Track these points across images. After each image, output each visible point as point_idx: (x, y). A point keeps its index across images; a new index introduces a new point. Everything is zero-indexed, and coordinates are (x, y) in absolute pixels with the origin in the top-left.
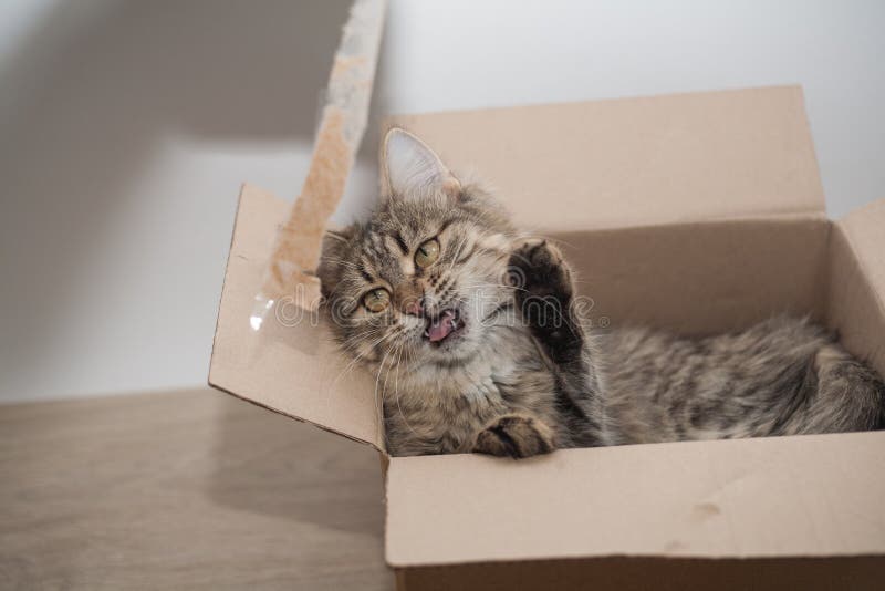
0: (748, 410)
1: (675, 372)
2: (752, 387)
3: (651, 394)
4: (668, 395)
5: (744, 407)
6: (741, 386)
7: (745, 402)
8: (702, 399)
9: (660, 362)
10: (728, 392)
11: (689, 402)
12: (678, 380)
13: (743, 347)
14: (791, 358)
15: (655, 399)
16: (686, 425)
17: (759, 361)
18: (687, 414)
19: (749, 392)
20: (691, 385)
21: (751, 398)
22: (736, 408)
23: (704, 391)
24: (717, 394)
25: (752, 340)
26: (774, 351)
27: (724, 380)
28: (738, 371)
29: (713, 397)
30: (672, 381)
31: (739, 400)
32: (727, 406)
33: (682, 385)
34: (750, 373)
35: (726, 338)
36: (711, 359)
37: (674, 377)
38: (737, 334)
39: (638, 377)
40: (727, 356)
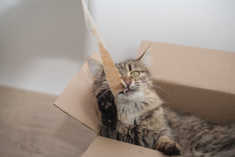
0: (213, 149)
1: (198, 132)
2: (218, 143)
3: (189, 137)
4: (192, 139)
5: (212, 148)
6: (214, 142)
7: (213, 147)
8: (201, 142)
9: (196, 128)
10: (209, 142)
11: (197, 142)
12: (197, 135)
13: (221, 130)
14: (232, 138)
15: (189, 139)
16: (194, 148)
17: (222, 136)
18: (195, 145)
19: (216, 144)
20: (200, 137)
21: (215, 146)
22: (210, 148)
23: (202, 140)
24: (206, 142)
25: (225, 129)
26: (228, 134)
27: (210, 138)
28: (216, 137)
29: (205, 142)
30: (195, 135)
31: (212, 146)
32: (207, 146)
33: (198, 137)
34: (219, 139)
35: (220, 127)
36: (211, 131)
37: (197, 134)
38: (223, 127)
39: (188, 130)
40: (216, 132)
